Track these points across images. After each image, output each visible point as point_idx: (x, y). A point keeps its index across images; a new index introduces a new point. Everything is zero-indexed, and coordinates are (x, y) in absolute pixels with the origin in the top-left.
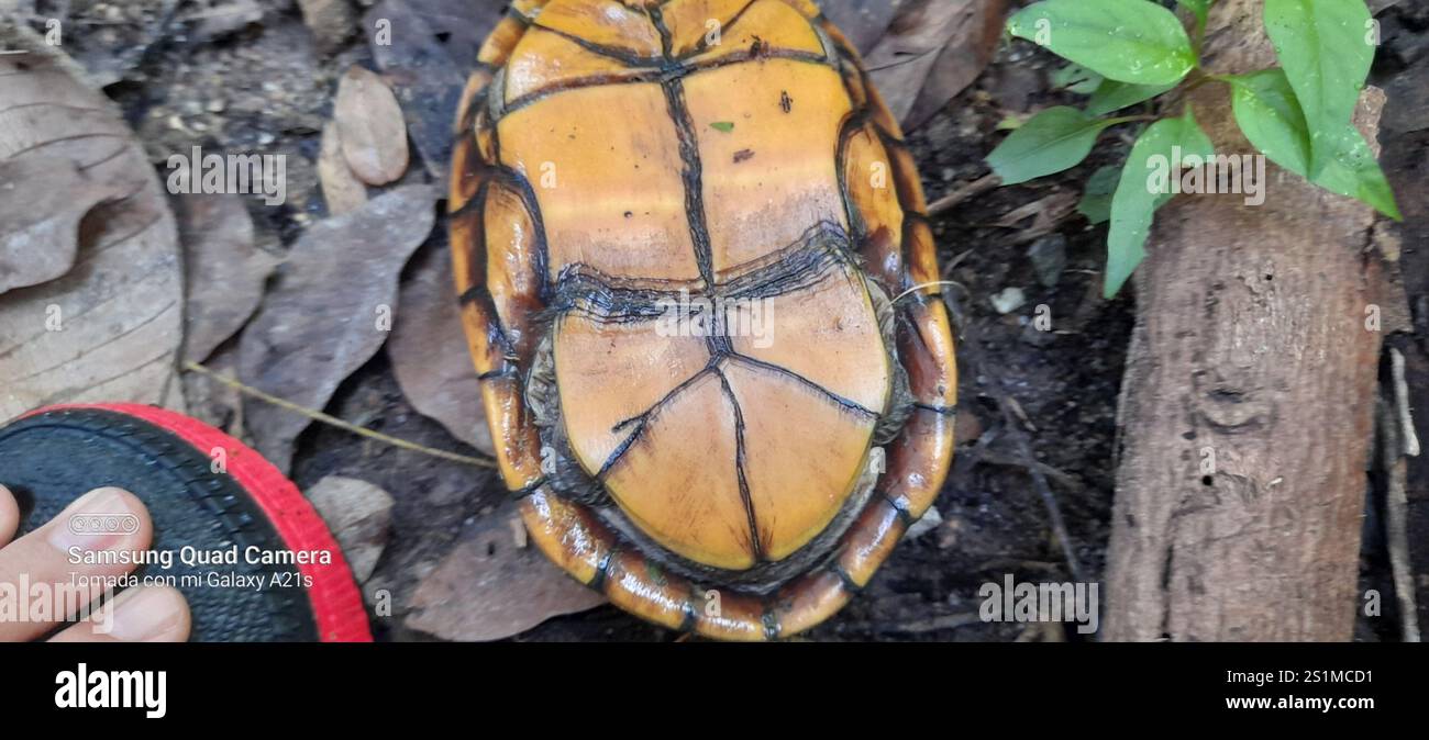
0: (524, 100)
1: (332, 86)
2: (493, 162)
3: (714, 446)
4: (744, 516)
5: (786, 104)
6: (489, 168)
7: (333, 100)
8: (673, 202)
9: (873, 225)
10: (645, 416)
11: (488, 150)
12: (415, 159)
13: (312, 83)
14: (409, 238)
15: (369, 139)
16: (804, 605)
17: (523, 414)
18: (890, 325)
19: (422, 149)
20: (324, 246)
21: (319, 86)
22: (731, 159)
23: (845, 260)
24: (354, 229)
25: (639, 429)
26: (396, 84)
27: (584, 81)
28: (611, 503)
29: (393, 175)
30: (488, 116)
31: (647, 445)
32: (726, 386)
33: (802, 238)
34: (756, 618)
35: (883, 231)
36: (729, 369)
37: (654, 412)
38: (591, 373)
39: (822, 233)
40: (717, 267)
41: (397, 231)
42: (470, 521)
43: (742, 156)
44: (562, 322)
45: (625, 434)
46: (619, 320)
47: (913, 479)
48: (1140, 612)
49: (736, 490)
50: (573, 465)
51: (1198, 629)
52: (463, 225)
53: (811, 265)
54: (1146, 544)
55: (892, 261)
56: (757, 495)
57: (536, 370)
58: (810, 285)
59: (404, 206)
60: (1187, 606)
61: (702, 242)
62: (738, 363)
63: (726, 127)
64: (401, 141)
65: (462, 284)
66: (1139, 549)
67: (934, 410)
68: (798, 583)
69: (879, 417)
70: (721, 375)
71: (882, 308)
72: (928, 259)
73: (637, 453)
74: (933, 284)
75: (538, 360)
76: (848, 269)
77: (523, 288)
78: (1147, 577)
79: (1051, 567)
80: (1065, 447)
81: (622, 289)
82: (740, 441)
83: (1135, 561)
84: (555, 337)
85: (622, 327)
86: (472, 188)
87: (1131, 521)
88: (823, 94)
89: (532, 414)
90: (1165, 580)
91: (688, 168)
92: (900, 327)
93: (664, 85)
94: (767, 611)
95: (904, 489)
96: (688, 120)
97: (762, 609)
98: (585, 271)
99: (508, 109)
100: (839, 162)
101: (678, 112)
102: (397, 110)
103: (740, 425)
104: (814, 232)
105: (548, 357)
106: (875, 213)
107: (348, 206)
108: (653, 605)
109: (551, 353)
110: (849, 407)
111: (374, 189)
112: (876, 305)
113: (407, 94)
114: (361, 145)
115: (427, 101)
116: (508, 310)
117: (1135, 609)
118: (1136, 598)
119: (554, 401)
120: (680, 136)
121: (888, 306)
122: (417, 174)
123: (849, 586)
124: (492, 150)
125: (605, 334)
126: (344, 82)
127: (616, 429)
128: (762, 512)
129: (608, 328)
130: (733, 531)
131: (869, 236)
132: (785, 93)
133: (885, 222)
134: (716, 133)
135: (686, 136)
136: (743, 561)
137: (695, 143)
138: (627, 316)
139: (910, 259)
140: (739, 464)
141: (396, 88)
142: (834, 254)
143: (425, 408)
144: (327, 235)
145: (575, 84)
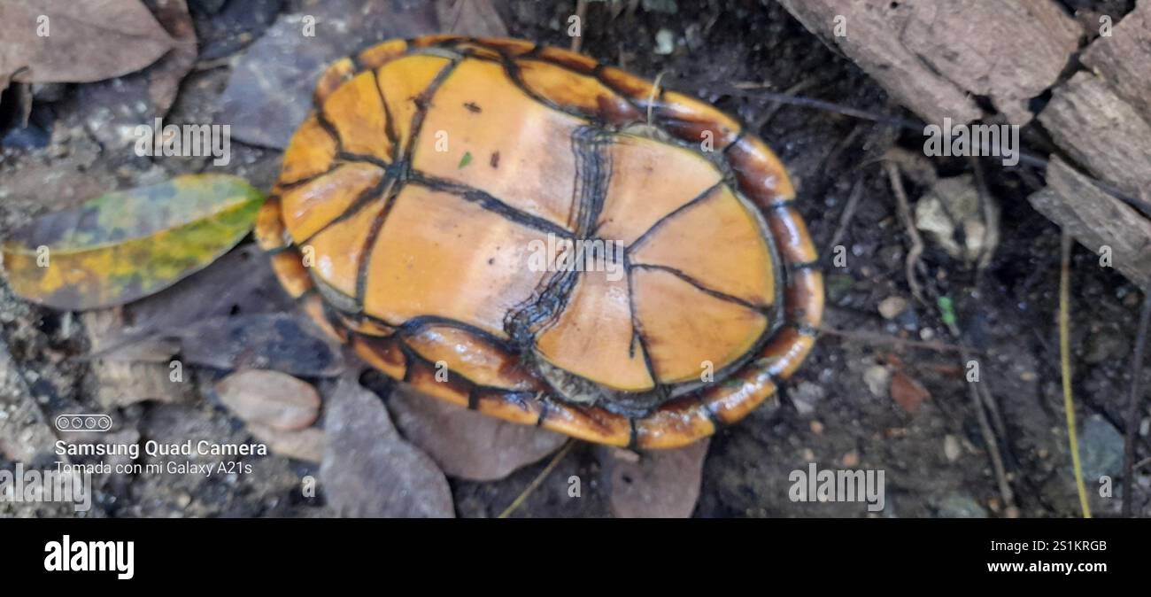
0: (361, 283)
1: (220, 409)
2: (390, 330)
3: (681, 298)
4: (736, 306)
5: (474, 108)
6: (394, 335)
7: (232, 415)
8: (500, 226)
9: (593, 103)
10: (635, 331)
11: (380, 329)
12: (313, 381)
13: (210, 424)
14: (374, 417)
15: (277, 405)
16: (807, 301)
17: (581, 410)
18: (663, 134)
19: (310, 372)
20: (340, 480)
21: (214, 420)
22: (491, 168)
23: (608, 137)
24: (341, 452)
25: (641, 340)
26: (250, 364)
27: (372, 235)
28: (671, 386)
29: (315, 403)
30: (349, 315)
31: (655, 341)
32: (645, 267)
33: (576, 156)
34: (796, 336)
35: (601, 99)
36: (636, 259)
37: (636, 323)
38: (585, 349)
39: (580, 141)
40: (563, 224)
41: (362, 422)
42: (594, 483)
43: (495, 161)
44: (540, 349)
45: (639, 351)
46: (561, 309)
47: (768, 183)
48: (942, 100)
49: (718, 302)
50: (638, 396)
51: (977, 73)
52: (420, 377)
53: (597, 160)
54: (905, 68)
55: (623, 105)
56: (727, 289)
57: (558, 385)
58: (611, 170)
59: (346, 408)
60: (960, 69)
61: (540, 224)
62: (635, 250)
63: (466, 160)
64: (295, 384)
65: (462, 400)
66: (905, 74)
67: (733, 144)
68: (790, 296)
69: (724, 181)
70: (636, 266)
71: (650, 133)
72: (632, 82)
73: (656, 351)
74: (654, 90)
75: (551, 380)
76: (616, 139)
77: (497, 361)
78: (925, 81)
79: (858, 130)
80: (780, 70)
81: (541, 297)
82: (688, 279)
83: (910, 81)
84: (546, 359)
85: (567, 310)
86: (399, 356)
87: (885, 67)
88: (480, 78)
89: (584, 404)
90: (935, 71)
91: (482, 202)
92: (668, 129)
93: (409, 181)
94: (797, 326)
95: (771, 193)
96: (446, 181)
97: (793, 330)
98: (513, 314)
99: (359, 300)
100: (537, 98)
101: (436, 185)
102: (271, 375)
103: (678, 273)
104: (577, 146)
105: (555, 371)
106: (585, 97)
107: (319, 447)
108: (753, 397)
109: (555, 368)
110: (706, 196)
111: (317, 421)
112: (645, 135)
113: (262, 360)
114: (280, 413)
115: (276, 349)
116: (505, 379)
117: (938, 102)
118: (932, 96)
119: (585, 384)
120: (455, 193)
121: (651, 128)
122: (324, 385)
123: (813, 266)
124: (382, 326)
125: (564, 325)
126: (225, 400)
127: (632, 354)
128: (740, 292)
129: (562, 320)
130: (740, 319)
131: (599, 111)
132: (466, 105)
133: (594, 94)
134: (467, 168)
135: (457, 189)
136: (761, 323)
137: (467, 187)
138: (561, 303)
139: (629, 94)
140: (702, 288)
141: (253, 365)
142: (599, 142)
143: (503, 472)
144: (333, 472)
145: (370, 243)
